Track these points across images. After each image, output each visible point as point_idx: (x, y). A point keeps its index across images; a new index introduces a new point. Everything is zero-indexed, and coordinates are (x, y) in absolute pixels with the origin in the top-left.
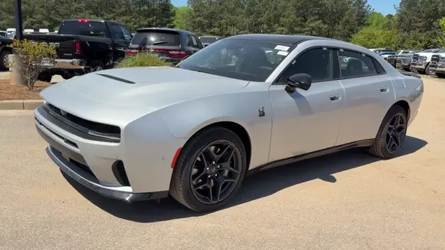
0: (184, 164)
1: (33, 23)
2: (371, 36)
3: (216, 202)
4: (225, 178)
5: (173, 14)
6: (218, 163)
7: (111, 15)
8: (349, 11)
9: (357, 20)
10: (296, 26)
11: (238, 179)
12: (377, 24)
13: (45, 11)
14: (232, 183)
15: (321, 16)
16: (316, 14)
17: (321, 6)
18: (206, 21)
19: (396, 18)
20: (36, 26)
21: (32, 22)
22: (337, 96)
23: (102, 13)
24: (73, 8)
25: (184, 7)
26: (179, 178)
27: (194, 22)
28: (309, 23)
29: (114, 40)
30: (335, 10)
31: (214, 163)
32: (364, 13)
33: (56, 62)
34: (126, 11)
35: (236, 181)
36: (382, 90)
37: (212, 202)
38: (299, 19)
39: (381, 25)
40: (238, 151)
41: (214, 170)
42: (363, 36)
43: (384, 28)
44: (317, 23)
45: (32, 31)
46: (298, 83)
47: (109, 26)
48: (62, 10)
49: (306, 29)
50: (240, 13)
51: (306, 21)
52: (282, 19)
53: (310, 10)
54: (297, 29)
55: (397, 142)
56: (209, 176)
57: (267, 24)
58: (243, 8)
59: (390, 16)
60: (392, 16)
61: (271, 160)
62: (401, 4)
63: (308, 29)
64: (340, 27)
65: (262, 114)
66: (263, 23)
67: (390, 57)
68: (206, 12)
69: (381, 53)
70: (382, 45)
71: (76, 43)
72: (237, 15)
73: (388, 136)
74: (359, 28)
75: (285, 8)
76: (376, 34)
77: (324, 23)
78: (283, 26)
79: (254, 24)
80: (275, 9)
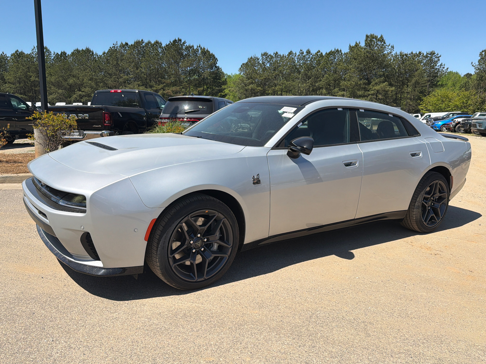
0: (161, 236)
1: (81, 97)
2: (446, 98)
3: (203, 279)
4: (214, 252)
5: (225, 83)
6: (204, 235)
7: (161, 86)
8: (419, 71)
9: (429, 81)
10: (359, 90)
11: (229, 253)
12: (454, 85)
13: (93, 84)
14: (222, 258)
15: (387, 78)
16: (381, 76)
17: (387, 66)
18: (259, 88)
19: (475, 77)
20: (84, 99)
21: (80, 95)
22: (353, 161)
23: (151, 84)
24: (121, 80)
25: (236, 75)
26: (154, 252)
27: (246, 90)
28: (373, 86)
29: (148, 110)
30: (403, 71)
31: (199, 235)
32: (437, 73)
33: (85, 134)
34: (176, 81)
35: (227, 256)
36: (413, 155)
37: (196, 279)
38: (361, 82)
39: (458, 85)
40: (227, 222)
41: (199, 244)
42: (435, 99)
43: (460, 88)
44: (382, 85)
45: (81, 104)
46: (299, 148)
47: (143, 95)
48: (110, 82)
49: (369, 93)
50: (296, 78)
51: (369, 83)
52: (342, 83)
53: (374, 72)
54: (360, 93)
55: (437, 214)
56: (194, 251)
57: (326, 89)
58: (299, 72)
59: (468, 75)
60: (471, 75)
61: (272, 233)
62: (479, 61)
63: (372, 92)
64: (409, 90)
65: (257, 182)
66: (322, 88)
67: (465, 120)
68: (258, 79)
69: (455, 117)
70: (457, 107)
71: (105, 113)
72: (293, 81)
73: (424, 207)
74: (431, 89)
75: (346, 70)
76: (450, 96)
77: (391, 85)
78: (344, 90)
79: (311, 89)
80: (335, 72)
